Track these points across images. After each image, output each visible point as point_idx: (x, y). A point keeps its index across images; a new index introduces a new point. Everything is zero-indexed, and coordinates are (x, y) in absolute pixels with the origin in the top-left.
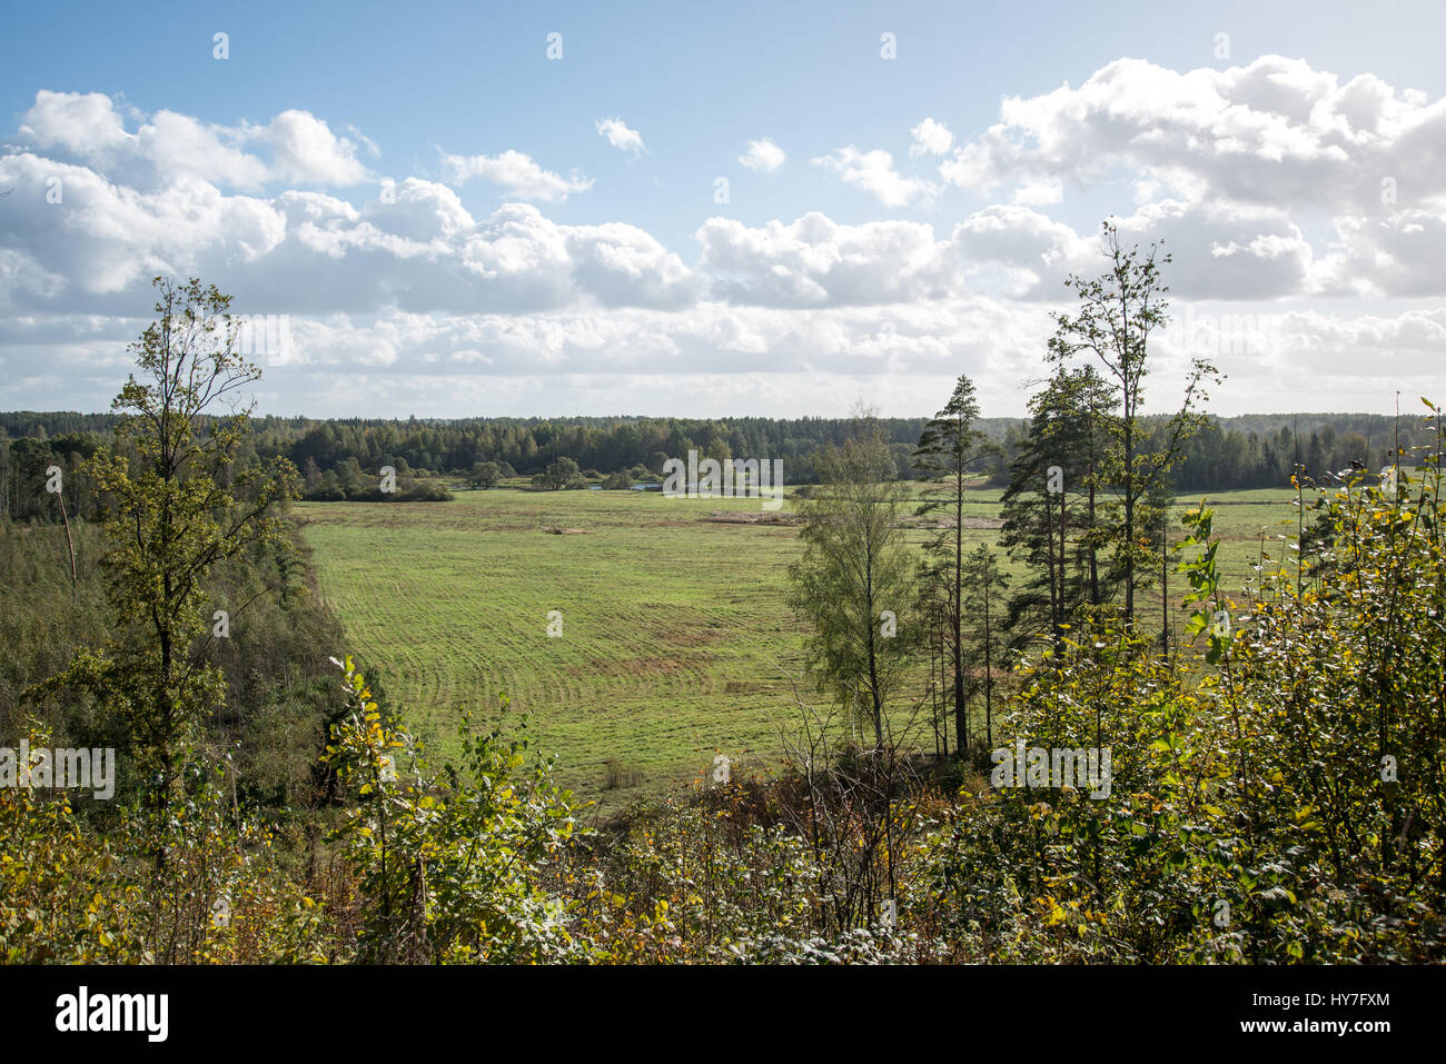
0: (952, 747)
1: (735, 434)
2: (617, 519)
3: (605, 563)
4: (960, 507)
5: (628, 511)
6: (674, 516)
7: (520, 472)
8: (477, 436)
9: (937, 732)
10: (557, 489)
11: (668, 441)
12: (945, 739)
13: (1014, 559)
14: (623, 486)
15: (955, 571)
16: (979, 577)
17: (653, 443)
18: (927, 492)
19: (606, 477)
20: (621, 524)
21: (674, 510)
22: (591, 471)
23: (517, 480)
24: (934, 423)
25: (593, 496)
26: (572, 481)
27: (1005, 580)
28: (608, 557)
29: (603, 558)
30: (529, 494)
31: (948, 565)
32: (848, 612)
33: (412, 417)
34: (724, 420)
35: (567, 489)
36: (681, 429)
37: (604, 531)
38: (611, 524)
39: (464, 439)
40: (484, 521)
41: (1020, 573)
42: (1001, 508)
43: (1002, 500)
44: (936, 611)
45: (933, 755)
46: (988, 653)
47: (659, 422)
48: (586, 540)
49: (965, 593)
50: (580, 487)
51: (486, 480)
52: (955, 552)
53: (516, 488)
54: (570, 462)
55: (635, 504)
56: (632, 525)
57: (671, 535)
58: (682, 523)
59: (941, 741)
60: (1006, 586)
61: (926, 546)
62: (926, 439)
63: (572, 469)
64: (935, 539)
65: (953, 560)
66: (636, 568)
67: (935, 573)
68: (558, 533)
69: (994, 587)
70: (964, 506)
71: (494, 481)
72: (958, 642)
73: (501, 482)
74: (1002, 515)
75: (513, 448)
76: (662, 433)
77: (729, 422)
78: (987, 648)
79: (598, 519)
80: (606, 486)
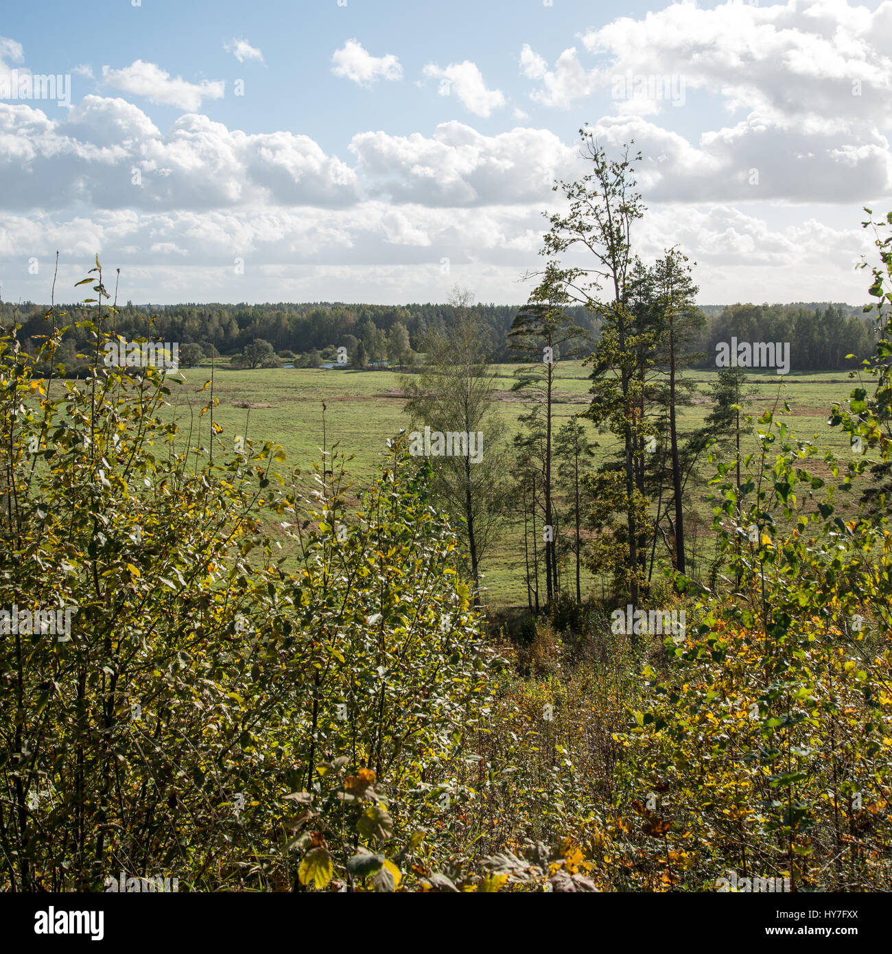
0: (543, 601)
1: (417, 319)
2: (302, 395)
3: (281, 434)
4: (550, 384)
5: (312, 387)
6: (353, 392)
7: (223, 352)
8: (184, 321)
9: (529, 587)
10: (253, 368)
11: (357, 325)
12: (536, 594)
13: (601, 432)
14: (313, 365)
15: (545, 440)
16: (571, 446)
17: (343, 326)
18: (520, 370)
19: (298, 357)
20: (304, 399)
21: (355, 387)
22: (286, 351)
23: (219, 360)
24: (525, 308)
25: (286, 375)
26: (267, 360)
27: (594, 451)
28: (285, 429)
29: (280, 430)
30: (229, 372)
31: (540, 436)
32: (448, 478)
33: (129, 303)
34: (408, 306)
35: (262, 367)
36: (370, 314)
37: (287, 405)
38: (295, 399)
39: (173, 323)
40: (181, 396)
41: (608, 443)
42: (590, 384)
43: (591, 377)
44: (530, 476)
45: (526, 608)
46: (578, 517)
47: (349, 308)
48: (269, 413)
49: (557, 462)
50: (274, 366)
51: (189, 359)
52: (546, 423)
53: (217, 366)
54: (265, 343)
55: (320, 381)
56: (313, 400)
57: (347, 409)
58: (360, 398)
59: (533, 594)
60: (592, 455)
61: (521, 418)
62: (518, 322)
63: (267, 350)
64: (530, 412)
65: (545, 431)
66: (308, 439)
67: (529, 443)
68: (245, 407)
69: (582, 456)
70: (555, 383)
71: (196, 361)
72: (548, 505)
73: (204, 361)
74: (591, 391)
75: (217, 331)
76: (352, 318)
77: (413, 308)
78: (576, 511)
79: (285, 394)
80: (297, 365)
